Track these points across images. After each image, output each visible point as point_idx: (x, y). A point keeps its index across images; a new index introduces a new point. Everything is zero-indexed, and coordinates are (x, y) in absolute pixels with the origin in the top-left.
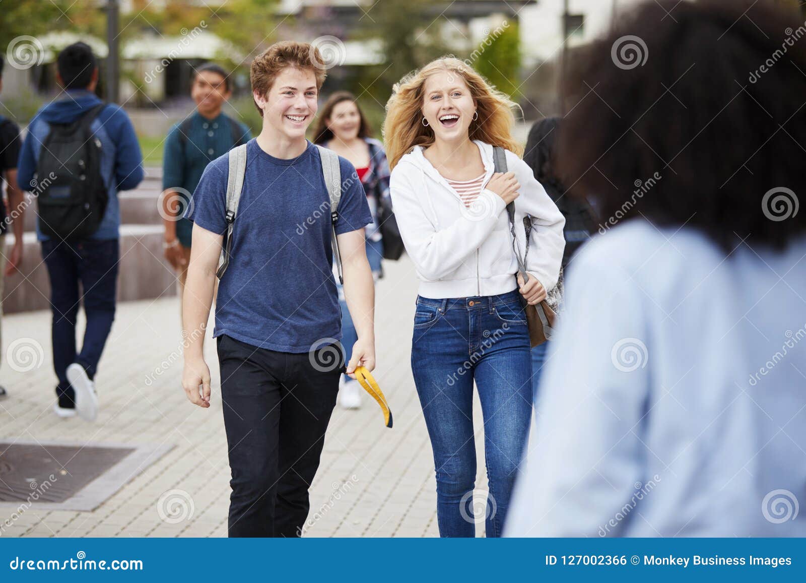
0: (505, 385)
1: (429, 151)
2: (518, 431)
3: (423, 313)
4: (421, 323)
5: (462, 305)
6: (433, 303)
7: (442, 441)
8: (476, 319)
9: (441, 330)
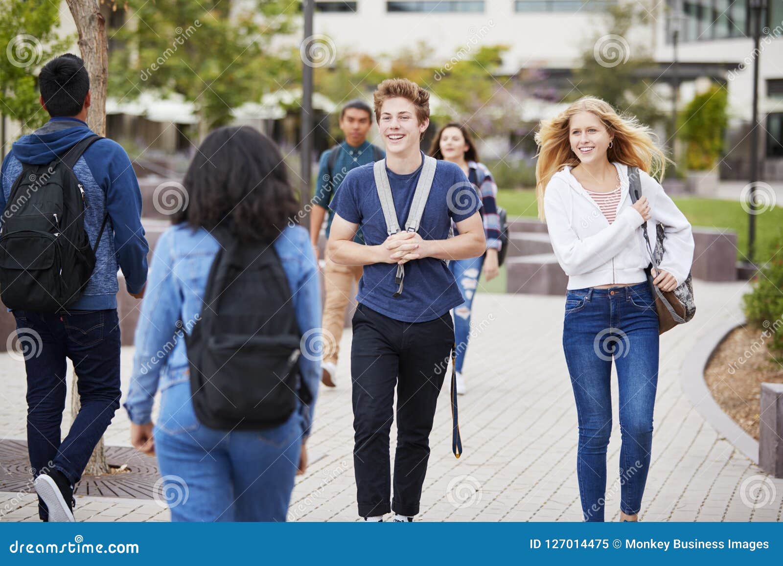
0: (638, 359)
1: (575, 170)
2: (646, 396)
3: (573, 301)
4: (571, 309)
5: (605, 294)
6: (581, 293)
7: (589, 402)
8: (616, 305)
9: (587, 314)
